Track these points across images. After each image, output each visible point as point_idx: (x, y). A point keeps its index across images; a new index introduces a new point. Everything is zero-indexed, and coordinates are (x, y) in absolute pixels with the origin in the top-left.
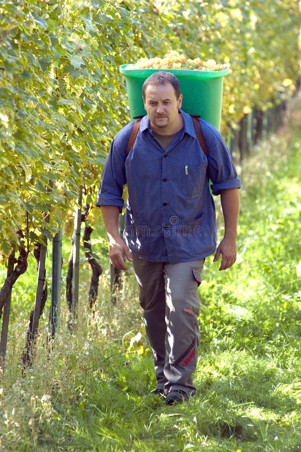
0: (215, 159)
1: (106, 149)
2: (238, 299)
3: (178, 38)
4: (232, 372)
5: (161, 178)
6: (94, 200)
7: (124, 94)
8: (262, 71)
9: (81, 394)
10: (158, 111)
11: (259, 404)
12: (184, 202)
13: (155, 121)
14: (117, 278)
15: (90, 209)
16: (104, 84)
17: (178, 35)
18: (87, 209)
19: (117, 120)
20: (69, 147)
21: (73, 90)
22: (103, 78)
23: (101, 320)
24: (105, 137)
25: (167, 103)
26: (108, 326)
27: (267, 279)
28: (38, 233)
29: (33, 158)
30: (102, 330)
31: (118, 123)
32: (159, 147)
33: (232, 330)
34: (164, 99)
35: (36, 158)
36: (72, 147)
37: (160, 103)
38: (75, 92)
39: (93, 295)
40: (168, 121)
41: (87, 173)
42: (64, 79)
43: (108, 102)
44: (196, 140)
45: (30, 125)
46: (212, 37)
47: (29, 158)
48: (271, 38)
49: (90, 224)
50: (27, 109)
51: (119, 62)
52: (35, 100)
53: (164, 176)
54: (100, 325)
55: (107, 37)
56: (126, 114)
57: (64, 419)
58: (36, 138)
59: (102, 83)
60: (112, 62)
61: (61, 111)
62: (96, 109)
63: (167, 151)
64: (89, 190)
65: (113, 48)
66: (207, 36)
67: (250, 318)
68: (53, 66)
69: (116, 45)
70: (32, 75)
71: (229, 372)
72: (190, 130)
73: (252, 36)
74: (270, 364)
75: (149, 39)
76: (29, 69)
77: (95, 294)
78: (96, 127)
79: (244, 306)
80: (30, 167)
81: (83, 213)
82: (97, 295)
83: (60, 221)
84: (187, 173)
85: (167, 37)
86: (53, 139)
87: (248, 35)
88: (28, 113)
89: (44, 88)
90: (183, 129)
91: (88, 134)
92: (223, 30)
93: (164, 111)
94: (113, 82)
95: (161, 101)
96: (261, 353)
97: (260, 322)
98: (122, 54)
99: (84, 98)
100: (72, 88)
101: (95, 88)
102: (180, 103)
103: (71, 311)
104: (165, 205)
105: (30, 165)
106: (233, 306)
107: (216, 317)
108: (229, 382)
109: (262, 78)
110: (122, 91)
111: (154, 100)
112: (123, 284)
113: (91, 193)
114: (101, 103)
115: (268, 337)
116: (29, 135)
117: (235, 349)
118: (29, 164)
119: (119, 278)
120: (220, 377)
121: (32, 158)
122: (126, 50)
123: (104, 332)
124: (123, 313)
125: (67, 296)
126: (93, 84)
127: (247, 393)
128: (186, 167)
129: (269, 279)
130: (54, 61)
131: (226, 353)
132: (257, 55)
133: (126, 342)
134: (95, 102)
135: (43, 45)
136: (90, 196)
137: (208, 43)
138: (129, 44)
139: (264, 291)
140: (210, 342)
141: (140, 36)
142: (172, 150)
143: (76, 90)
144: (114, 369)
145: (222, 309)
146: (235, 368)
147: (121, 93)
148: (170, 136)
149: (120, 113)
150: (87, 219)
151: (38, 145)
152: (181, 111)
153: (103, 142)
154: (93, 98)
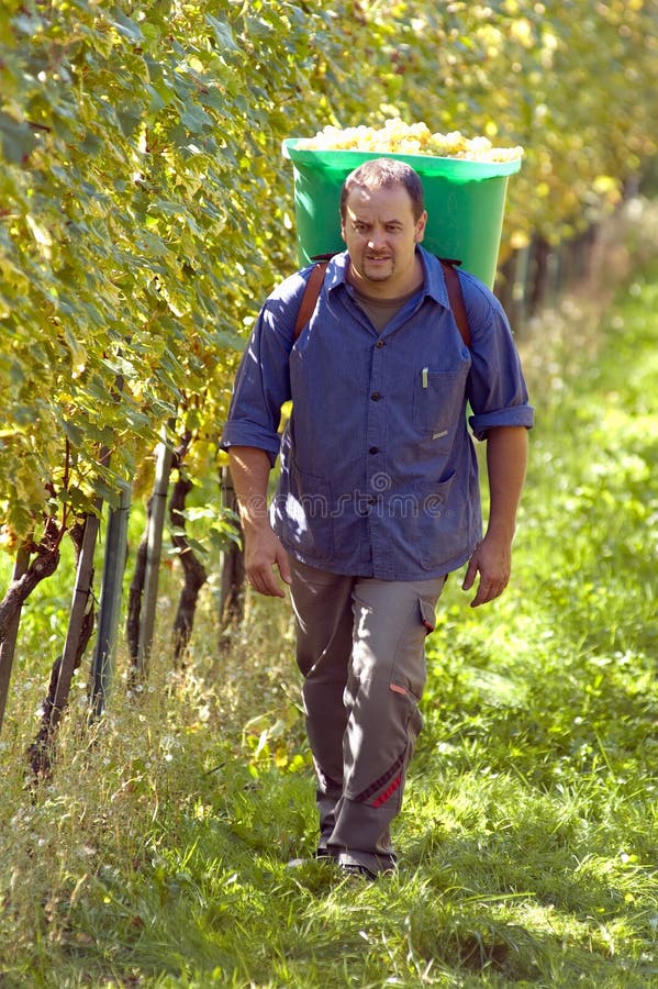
0: (486, 358)
1: (236, 313)
2: (493, 658)
3: (400, 77)
4: (483, 822)
5: (368, 394)
6: (202, 422)
7: (282, 194)
8: (558, 158)
9: (154, 848)
10: (371, 245)
11: (543, 899)
12: (415, 447)
13: (363, 266)
14: (235, 595)
15: (191, 443)
16: (244, 170)
17: (401, 71)
18: (185, 441)
19: (263, 250)
20: (162, 306)
21: (179, 180)
22: (240, 159)
23: (198, 687)
24: (236, 286)
25: (392, 228)
26: (213, 699)
27: (556, 617)
28: (87, 490)
29: (93, 325)
30: (200, 708)
31: (265, 258)
32: (365, 324)
33: (483, 726)
34: (386, 220)
35: (99, 327)
36: (170, 305)
37: (378, 228)
38: (185, 184)
39: (184, 629)
40: (393, 269)
41: (196, 364)
42: (163, 154)
43: (250, 210)
44: (449, 312)
45: (91, 254)
46: (467, 79)
47: (84, 326)
48: (580, 85)
49: (189, 475)
50: (88, 218)
51: (276, 125)
52: (105, 201)
53: (375, 387)
54: (196, 697)
55: (258, 67)
56: (283, 239)
57: (120, 902)
58: (102, 283)
59: (239, 167)
60: (264, 122)
61: (152, 224)
62: (224, 226)
63: (385, 333)
64: (194, 399)
65: (269, 93)
66: (457, 75)
67: (521, 702)
68: (144, 125)
69: (276, 87)
70: (103, 146)
71: (476, 820)
72: (437, 291)
73: (544, 79)
74: (565, 810)
75: (342, 77)
76: (98, 130)
77: (188, 628)
78: (219, 264)
79: (506, 673)
80: (83, 344)
81: (177, 449)
82: (191, 629)
83: (132, 465)
84: (425, 385)
85: (377, 73)
86: (135, 287)
87: (535, 77)
88: (89, 227)
89: (126, 173)
90: (423, 286)
91: (202, 277)
92: (491, 65)
93: (384, 246)
94: (261, 165)
95: (380, 222)
96: (545, 783)
97: (543, 714)
98: (286, 108)
99: (201, 201)
100: (178, 177)
101: (225, 179)
102: (420, 229)
103: (135, 663)
104: (373, 451)
105: (84, 342)
106: (483, 672)
107: (445, 696)
108: (475, 842)
109: (555, 172)
110: (278, 189)
111: (365, 221)
112: (247, 607)
113: (197, 406)
114: (235, 214)
115: (559, 749)
116: (89, 277)
117: (488, 769)
118: (81, 339)
119: (240, 596)
120: (459, 831)
121: (90, 328)
122: (295, 100)
123: (204, 713)
124: (247, 674)
125: (129, 629)
126: (222, 171)
127: (516, 871)
128: (425, 371)
129: (561, 618)
130: (149, 114)
131: (469, 777)
132: (551, 122)
133: (250, 738)
134: (223, 209)
135: (130, 78)
136: (194, 412)
137: (457, 91)
138: (301, 87)
139: (549, 644)
140: (431, 750)
141: (323, 69)
142: (396, 332)
143: (188, 180)
144: (224, 797)
145: (460, 678)
146: (490, 812)
147: (275, 190)
148: (392, 302)
149: (269, 235)
150: (184, 463)
151: (103, 298)
152: (421, 249)
153: (230, 298)
154: (219, 199)
